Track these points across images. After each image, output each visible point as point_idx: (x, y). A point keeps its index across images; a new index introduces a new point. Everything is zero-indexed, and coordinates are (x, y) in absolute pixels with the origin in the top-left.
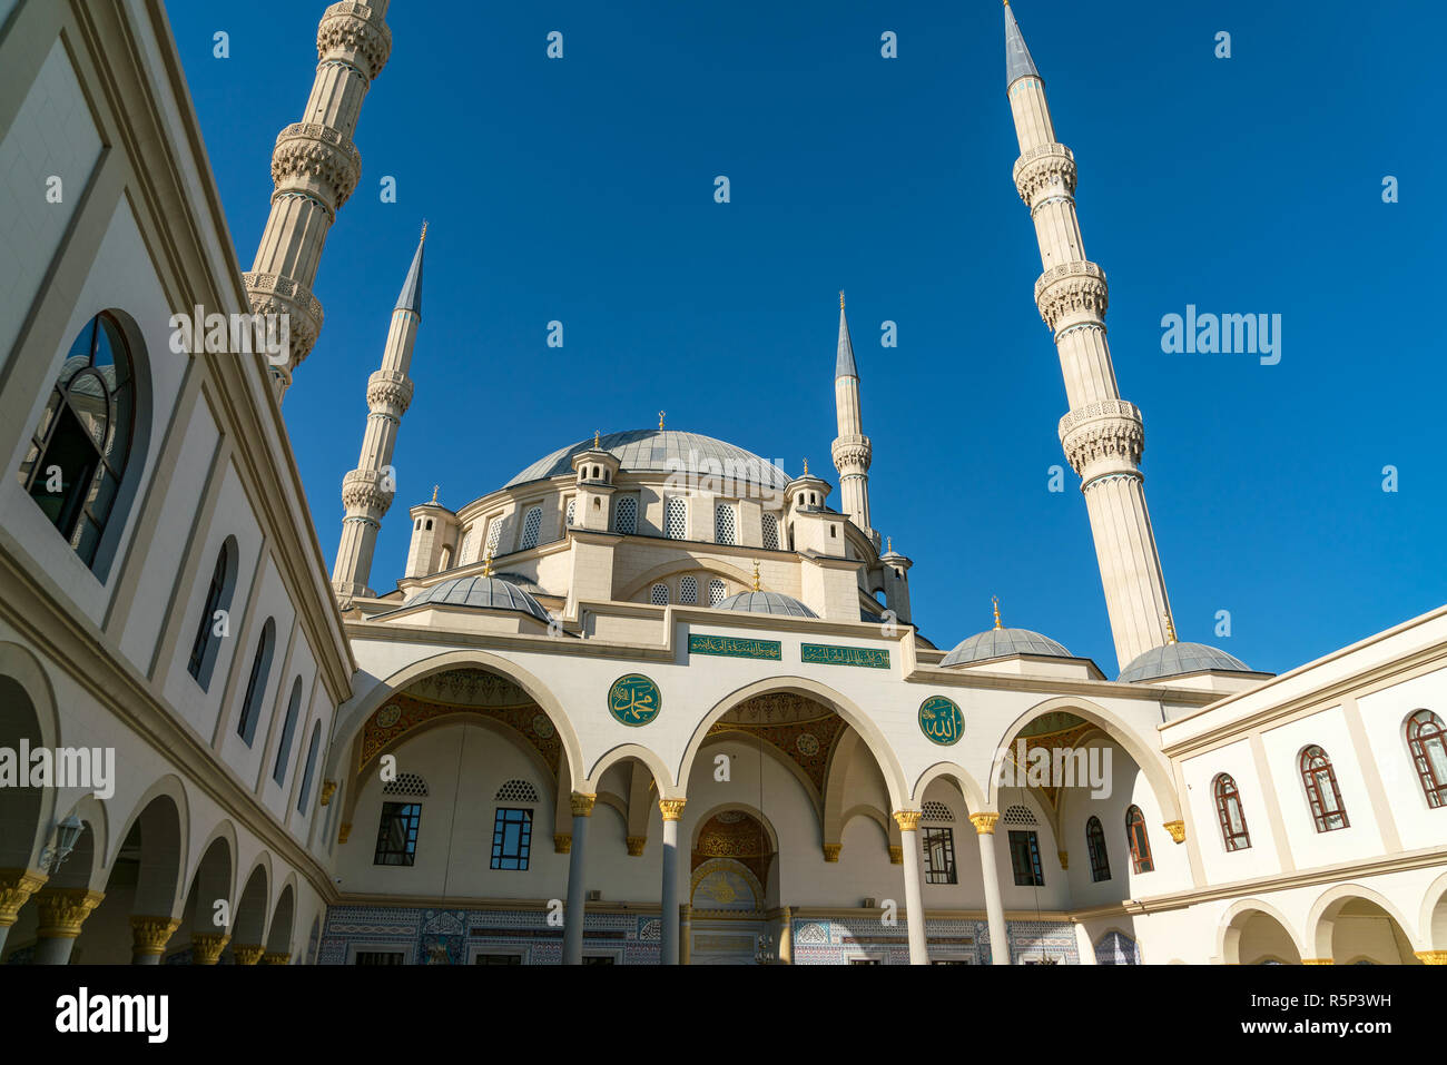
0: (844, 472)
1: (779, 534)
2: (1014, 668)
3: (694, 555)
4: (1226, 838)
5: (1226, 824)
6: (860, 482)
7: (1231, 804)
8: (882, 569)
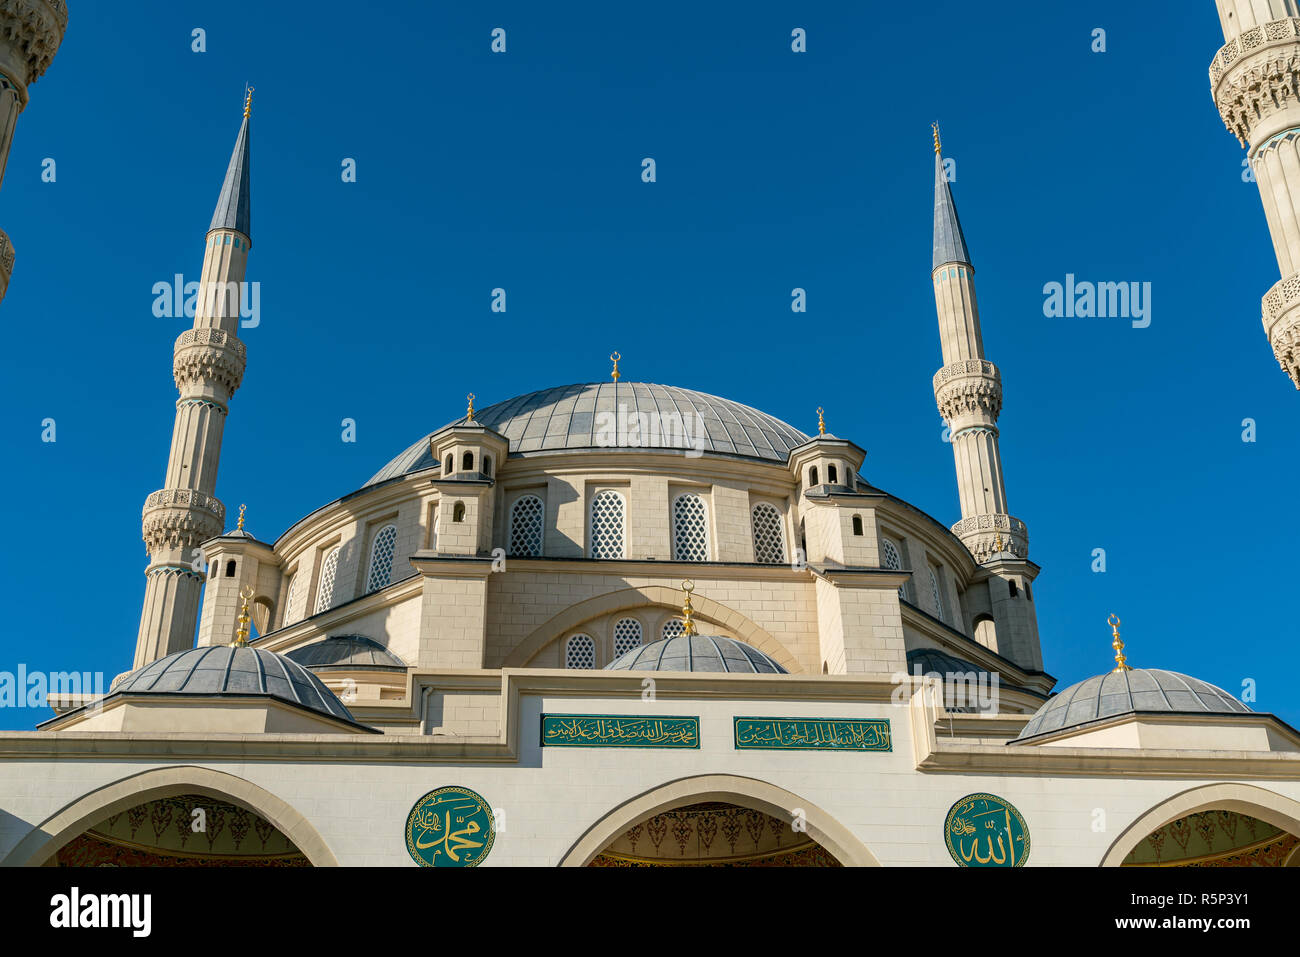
0: (955, 424)
1: (783, 538)
2: (1126, 738)
3: (633, 582)
6: (983, 438)
8: (986, 582)
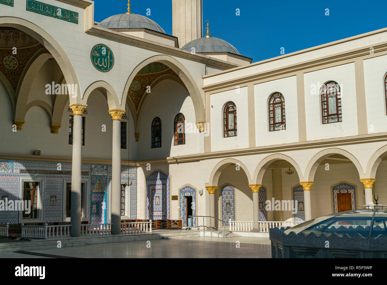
2: (140, 35)
4: (224, 131)
5: (226, 125)
7: (231, 116)
